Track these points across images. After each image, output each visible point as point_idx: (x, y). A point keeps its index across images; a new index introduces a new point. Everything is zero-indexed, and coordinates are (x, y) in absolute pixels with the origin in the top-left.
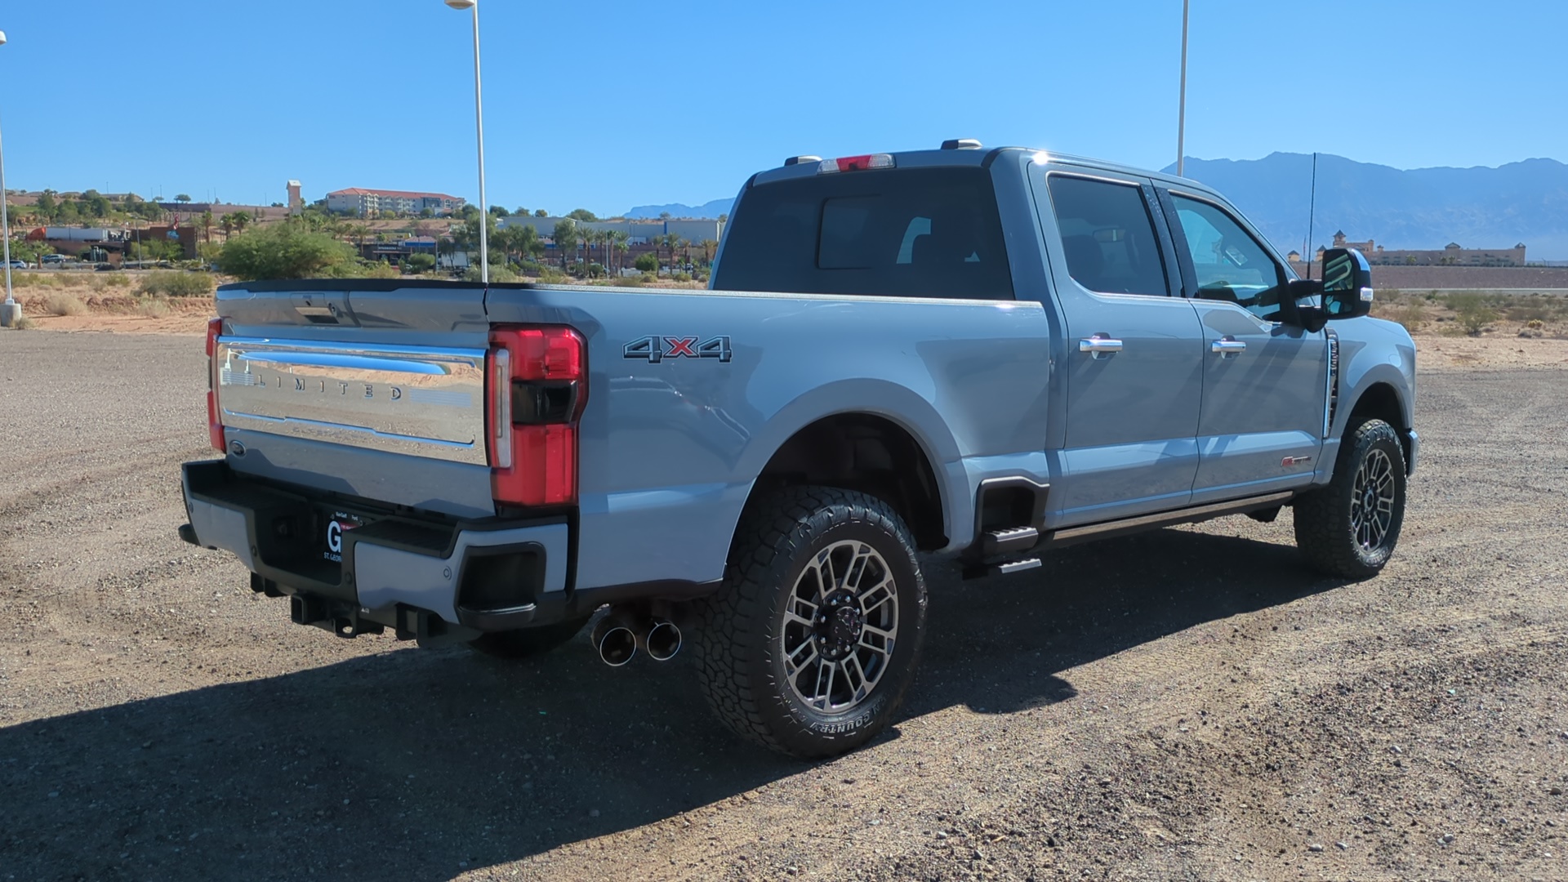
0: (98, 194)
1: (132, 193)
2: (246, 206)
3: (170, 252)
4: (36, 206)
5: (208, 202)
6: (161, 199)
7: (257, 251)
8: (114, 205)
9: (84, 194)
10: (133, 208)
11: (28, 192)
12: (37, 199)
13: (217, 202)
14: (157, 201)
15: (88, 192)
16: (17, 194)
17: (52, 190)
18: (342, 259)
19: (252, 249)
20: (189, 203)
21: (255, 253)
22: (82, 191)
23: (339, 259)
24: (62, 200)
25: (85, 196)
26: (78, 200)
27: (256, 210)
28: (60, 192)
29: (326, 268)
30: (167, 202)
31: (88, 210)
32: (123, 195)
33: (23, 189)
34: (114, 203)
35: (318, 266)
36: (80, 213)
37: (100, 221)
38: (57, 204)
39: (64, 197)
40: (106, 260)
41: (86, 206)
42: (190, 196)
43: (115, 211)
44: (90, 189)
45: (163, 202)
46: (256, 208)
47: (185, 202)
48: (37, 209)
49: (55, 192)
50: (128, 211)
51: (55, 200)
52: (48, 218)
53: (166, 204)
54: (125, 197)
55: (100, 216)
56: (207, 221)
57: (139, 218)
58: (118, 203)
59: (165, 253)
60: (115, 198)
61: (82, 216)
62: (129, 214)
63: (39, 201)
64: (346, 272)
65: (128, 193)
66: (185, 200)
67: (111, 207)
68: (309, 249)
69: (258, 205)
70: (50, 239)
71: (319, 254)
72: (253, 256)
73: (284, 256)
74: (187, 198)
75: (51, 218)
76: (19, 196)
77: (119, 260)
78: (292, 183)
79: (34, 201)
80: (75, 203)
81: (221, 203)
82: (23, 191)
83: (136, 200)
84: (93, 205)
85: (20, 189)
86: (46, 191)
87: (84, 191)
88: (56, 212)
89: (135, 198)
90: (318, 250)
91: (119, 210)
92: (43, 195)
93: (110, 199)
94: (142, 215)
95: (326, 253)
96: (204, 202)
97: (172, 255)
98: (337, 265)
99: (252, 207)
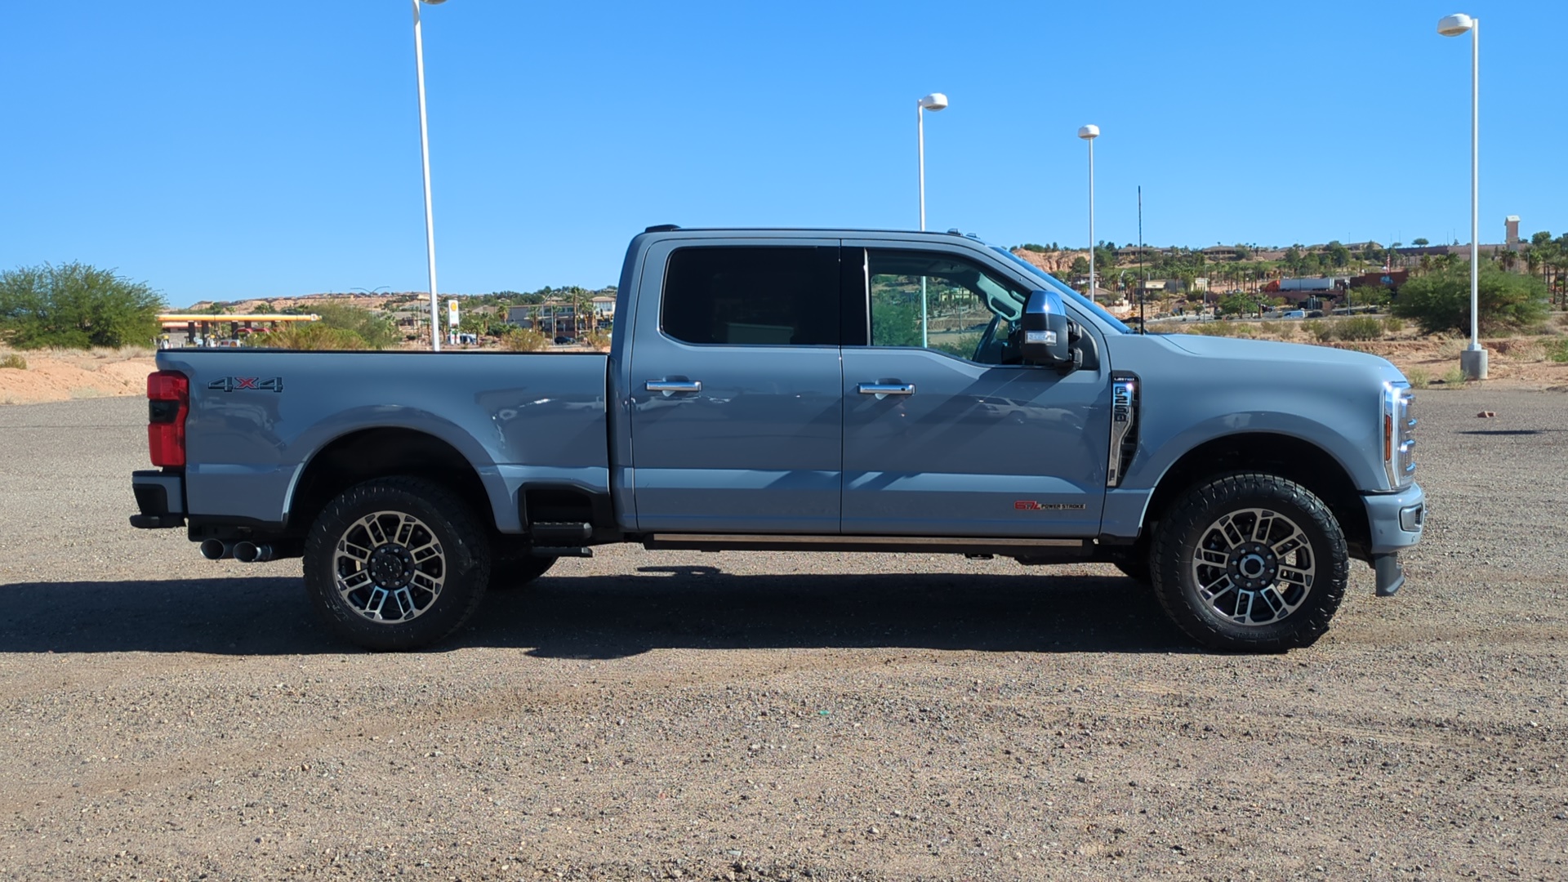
0: (1340, 245)
1: (1373, 241)
2: (1486, 245)
3: (1379, 297)
4: (1284, 260)
5: (1447, 244)
6: (1399, 244)
7: (1433, 293)
8: (1354, 254)
9: (1327, 246)
10: (1372, 255)
11: (1279, 247)
12: (1284, 253)
13: (1456, 243)
14: (1396, 247)
15: (1331, 243)
16: (1269, 250)
17: (1300, 244)
18: (1526, 297)
19: (1427, 292)
20: (1427, 246)
21: (1430, 295)
22: (1326, 243)
23: (1522, 297)
24: (1307, 253)
25: (1328, 248)
26: (1321, 252)
27: (1497, 248)
28: (1307, 245)
29: (1508, 306)
30: (1406, 247)
31: (1329, 261)
32: (1364, 244)
33: (1275, 245)
34: (1354, 251)
35: (1498, 306)
36: (1321, 263)
37: (1339, 270)
38: (1302, 257)
39: (1310, 250)
40: (1321, 307)
41: (1327, 257)
42: (1428, 239)
43: (1354, 260)
44: (1332, 240)
45: (1401, 247)
46: (1497, 246)
47: (1422, 246)
48: (1283, 263)
49: (1302, 246)
50: (1366, 259)
51: (1300, 252)
52: (1293, 271)
53: (1404, 249)
54: (1366, 246)
55: (1339, 266)
56: (1425, 263)
57: (1376, 265)
58: (1358, 251)
59: (1375, 298)
60: (1356, 247)
61: (1323, 267)
62: (1367, 262)
63: (1286, 255)
64: (1530, 311)
65: (1368, 241)
66: (1422, 243)
67: (1351, 256)
68: (1487, 288)
69: (1499, 243)
70: (1283, 290)
71: (1497, 293)
72: (1428, 298)
73: (1460, 296)
74: (1425, 242)
75: (1296, 270)
76: (1272, 252)
77: (1334, 307)
78: (1511, 219)
79: (1282, 255)
80: (1318, 255)
81: (1461, 244)
82: (1275, 248)
83: (1376, 248)
84: (1335, 254)
85: (1272, 246)
86: (1295, 246)
87: (1327, 243)
88: (1300, 264)
89: (1375, 246)
90: (1497, 289)
91: (1357, 258)
92: (1290, 249)
93: (1351, 249)
94: (1379, 261)
95: (1506, 291)
96: (1442, 244)
97: (1381, 300)
98: (1519, 304)
99: (1493, 245)
